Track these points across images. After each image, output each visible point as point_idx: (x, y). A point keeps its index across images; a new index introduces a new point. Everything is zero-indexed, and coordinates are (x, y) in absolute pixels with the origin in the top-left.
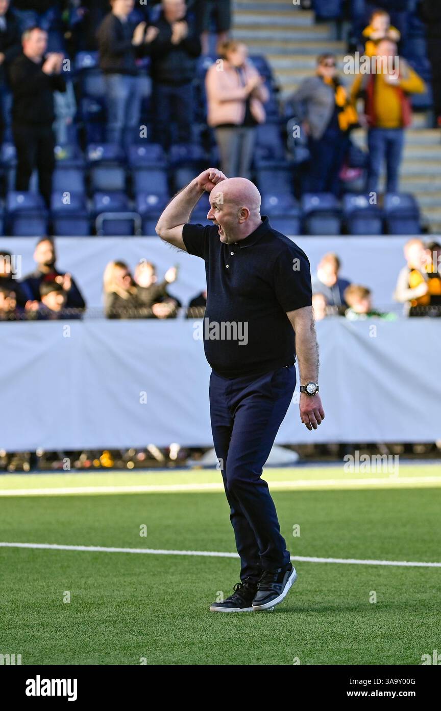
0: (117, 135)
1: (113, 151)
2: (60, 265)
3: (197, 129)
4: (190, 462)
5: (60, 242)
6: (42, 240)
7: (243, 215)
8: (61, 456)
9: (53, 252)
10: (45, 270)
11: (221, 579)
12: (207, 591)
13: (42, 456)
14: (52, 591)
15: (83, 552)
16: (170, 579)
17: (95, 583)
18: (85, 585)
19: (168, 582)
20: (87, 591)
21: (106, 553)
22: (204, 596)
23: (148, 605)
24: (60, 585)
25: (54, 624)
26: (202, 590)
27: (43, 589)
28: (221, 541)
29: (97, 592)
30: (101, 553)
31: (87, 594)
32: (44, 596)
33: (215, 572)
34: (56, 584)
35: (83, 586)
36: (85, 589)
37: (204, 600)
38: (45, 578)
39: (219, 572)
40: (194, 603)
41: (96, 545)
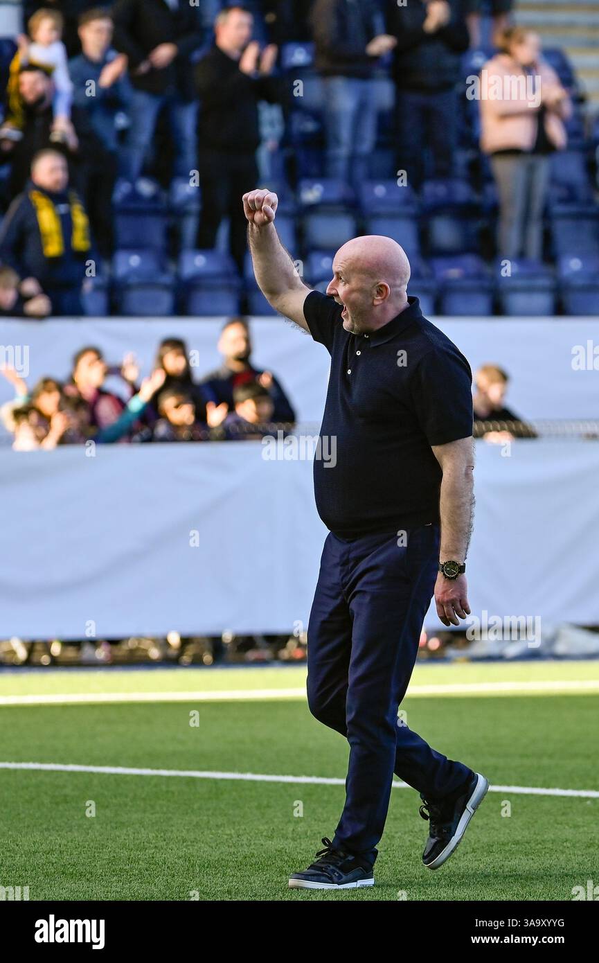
0: (341, 166)
1: (338, 190)
2: (258, 360)
3: (462, 157)
4: (451, 652)
5: (258, 325)
6: (231, 323)
7: (379, 293)
8: (260, 642)
9: (248, 340)
10: (237, 367)
11: (495, 825)
12: (475, 843)
13: (231, 642)
14: (244, 842)
15: (291, 785)
16: (420, 825)
17: (307, 831)
18: (293, 834)
19: (416, 830)
20: (296, 843)
21: (324, 787)
22: (469, 850)
23: (386, 863)
24: (256, 834)
25: (247, 891)
26: (468, 842)
27: (231, 839)
28: (496, 769)
29: (311, 844)
30: (318, 785)
31: (297, 847)
32: (232, 850)
33: (488, 815)
34: (251, 832)
35: (290, 836)
36: (294, 840)
37: (469, 856)
38: (234, 823)
39: (493, 815)
40: (455, 861)
41: (310, 775)
